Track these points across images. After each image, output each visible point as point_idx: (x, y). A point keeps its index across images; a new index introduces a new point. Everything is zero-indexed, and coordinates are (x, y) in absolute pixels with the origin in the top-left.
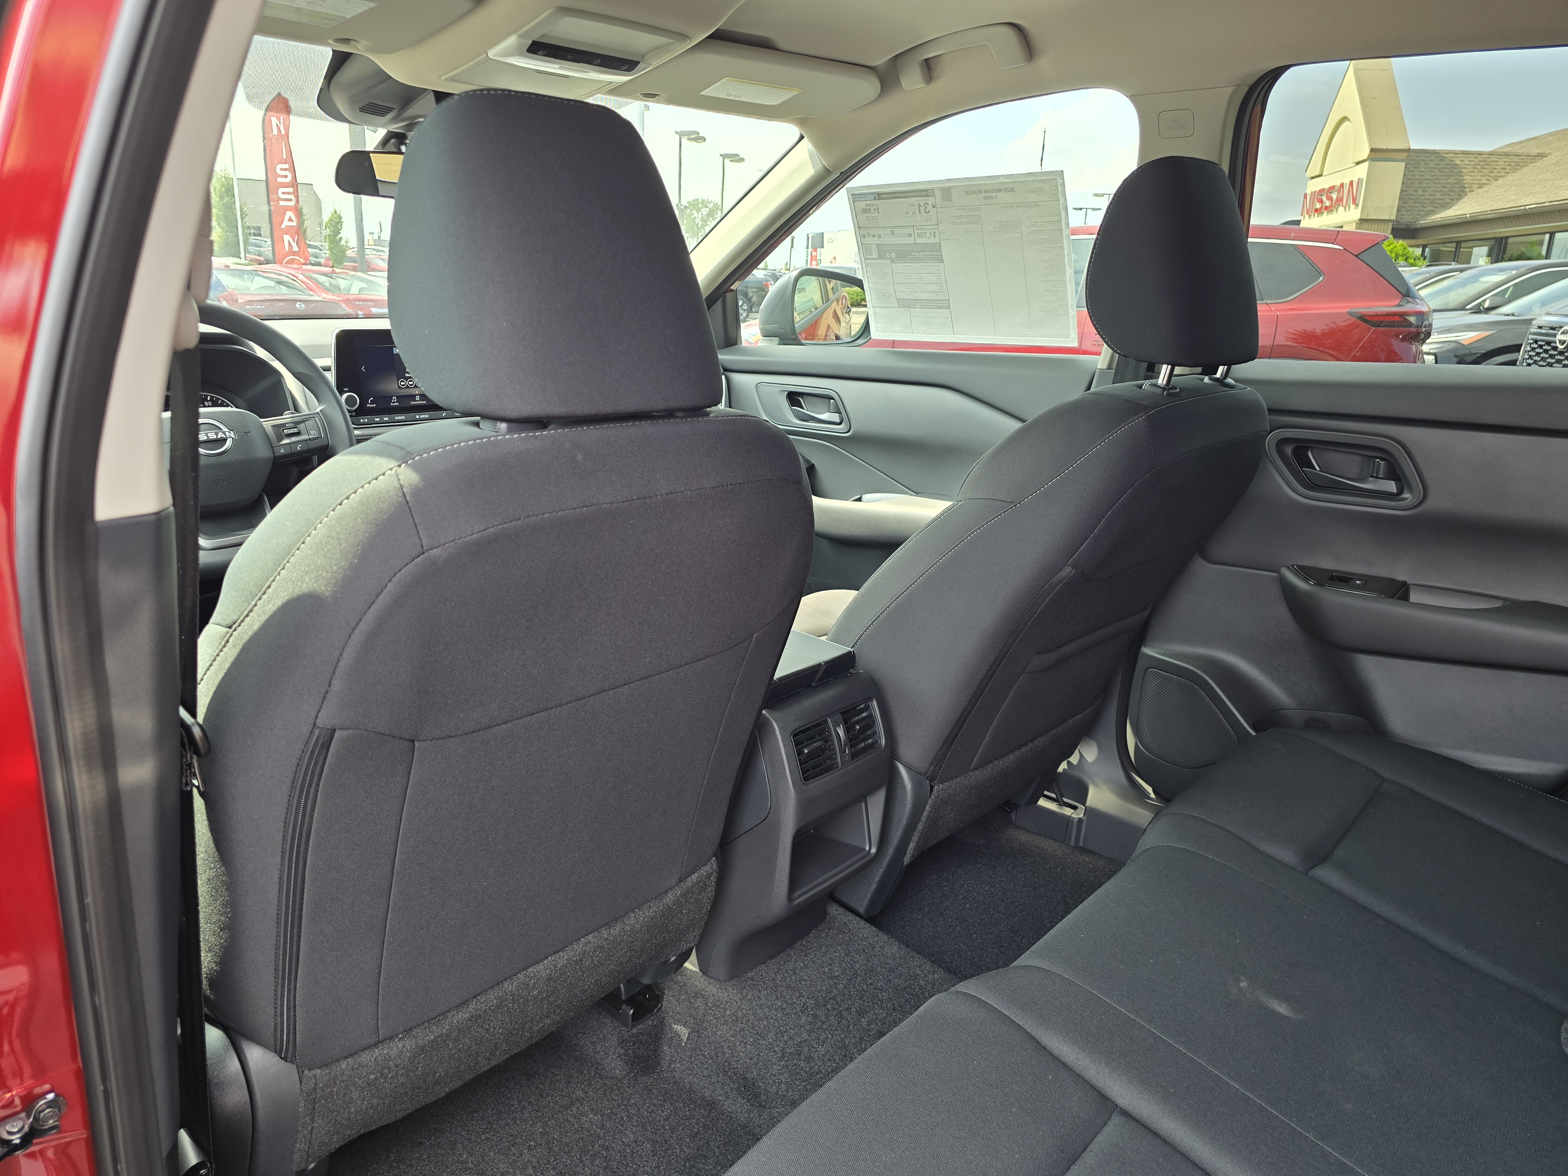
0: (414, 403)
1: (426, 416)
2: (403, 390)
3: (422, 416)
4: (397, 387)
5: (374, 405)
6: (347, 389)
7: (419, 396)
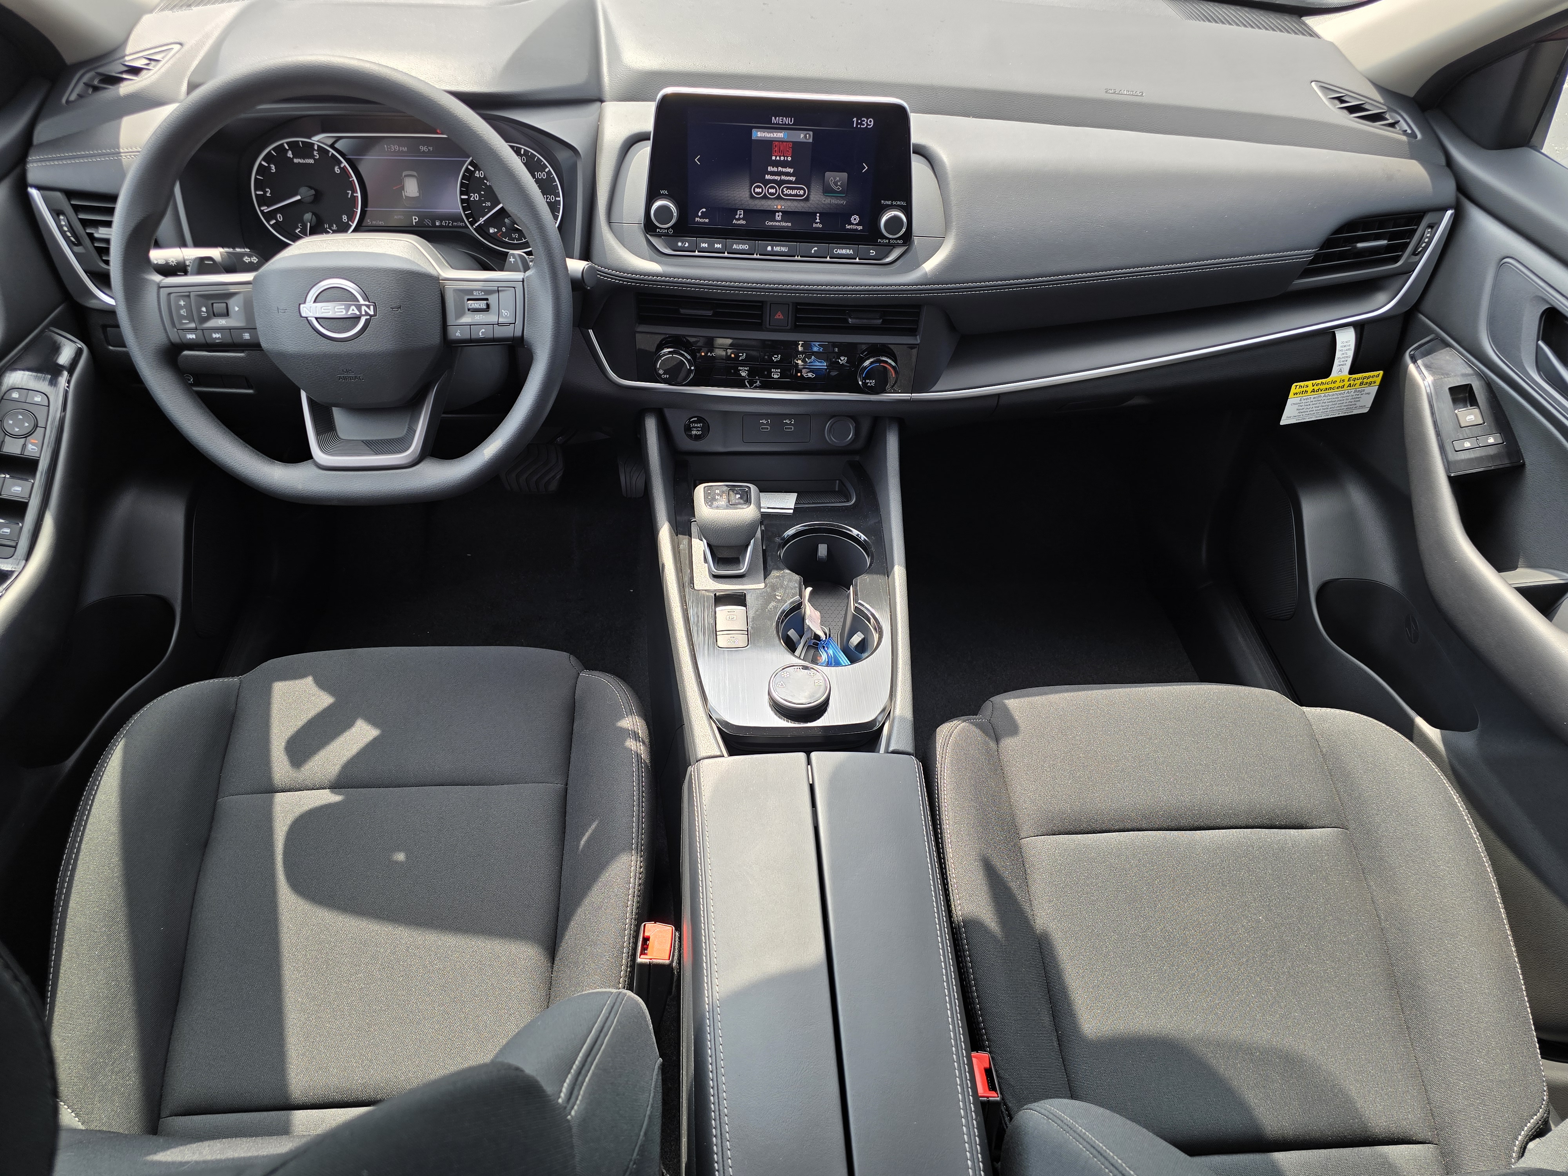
0: (770, 223)
1: (784, 249)
2: (757, 202)
3: (777, 249)
4: (747, 194)
5: (707, 220)
6: (666, 192)
7: (780, 214)
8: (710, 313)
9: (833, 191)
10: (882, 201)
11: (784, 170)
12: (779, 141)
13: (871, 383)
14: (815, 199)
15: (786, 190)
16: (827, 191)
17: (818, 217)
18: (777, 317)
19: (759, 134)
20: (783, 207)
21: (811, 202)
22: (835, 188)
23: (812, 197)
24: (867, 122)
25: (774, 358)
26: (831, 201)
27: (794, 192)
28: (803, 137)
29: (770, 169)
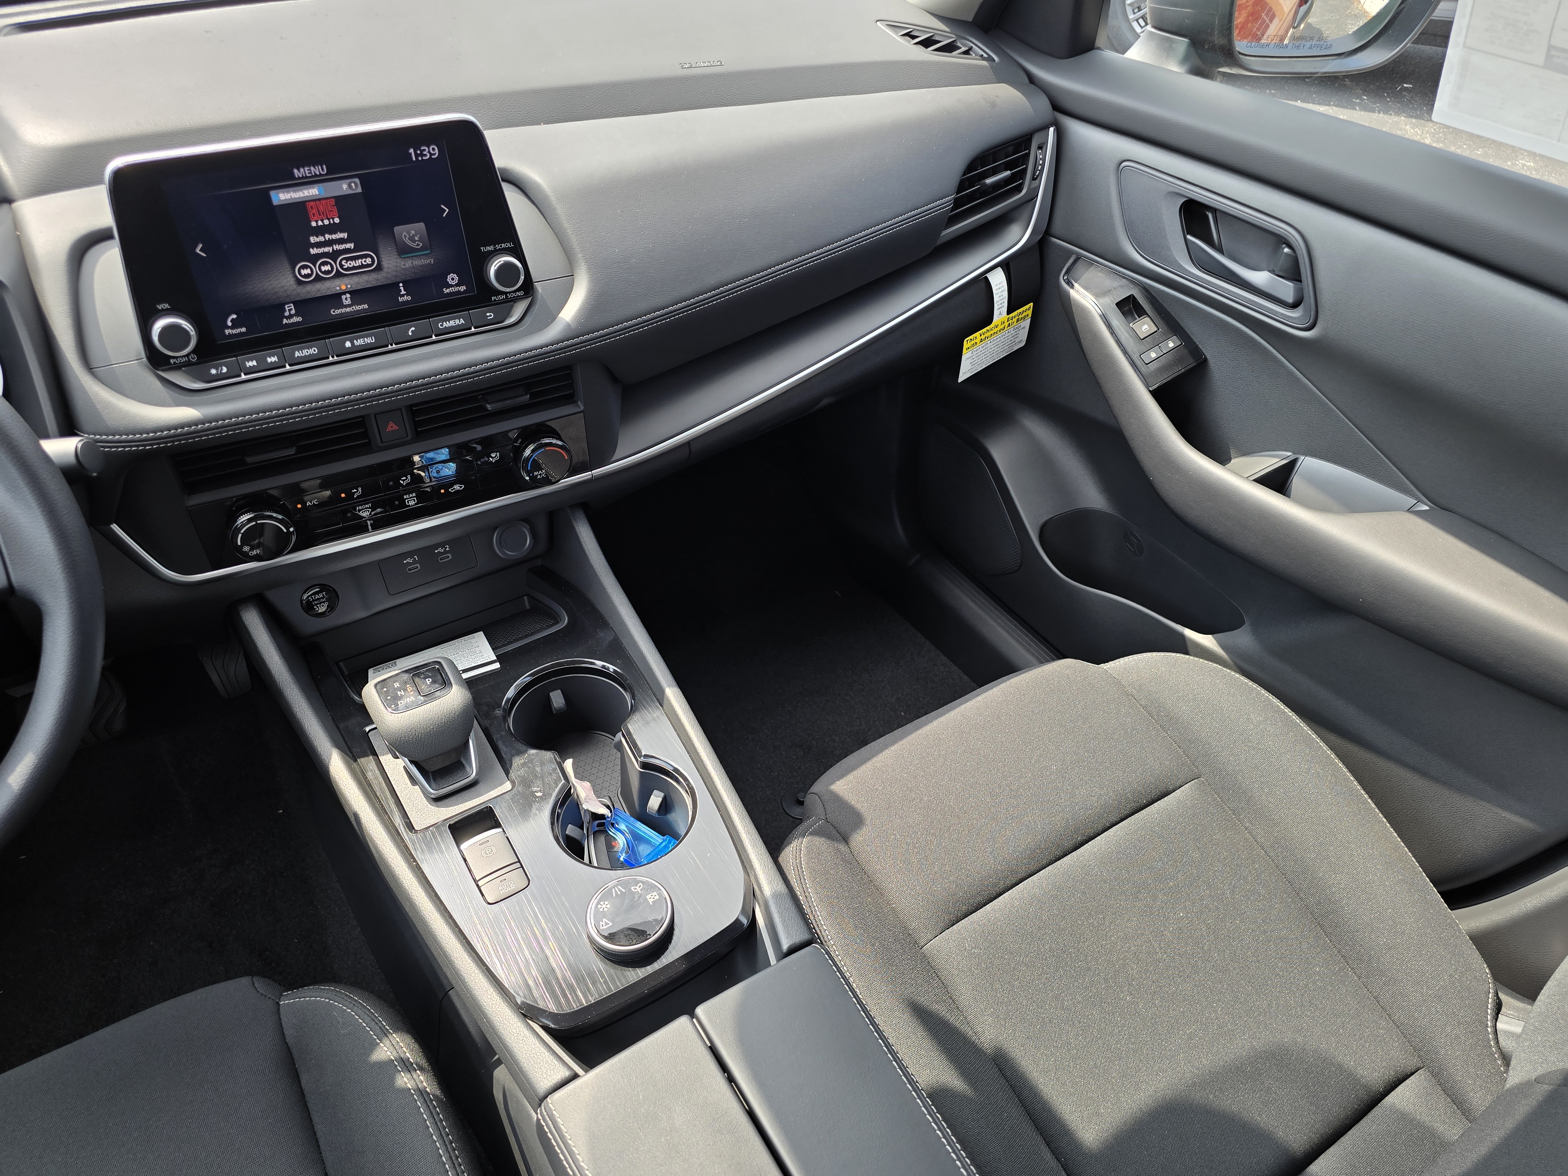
0: (338, 312)
1: (369, 340)
2: (309, 288)
3: (359, 342)
4: (292, 281)
5: (244, 330)
6: (167, 306)
7: (348, 295)
8: (292, 451)
9: (413, 250)
10: (482, 248)
11: (334, 237)
12: (315, 200)
13: (540, 475)
14: (390, 266)
15: (346, 263)
16: (404, 251)
17: (402, 288)
18: (389, 429)
19: (282, 197)
20: (349, 286)
21: (386, 270)
22: (414, 245)
23: (385, 263)
24: (429, 152)
25: (402, 482)
26: (412, 263)
27: (358, 263)
28: (346, 187)
29: (313, 239)
